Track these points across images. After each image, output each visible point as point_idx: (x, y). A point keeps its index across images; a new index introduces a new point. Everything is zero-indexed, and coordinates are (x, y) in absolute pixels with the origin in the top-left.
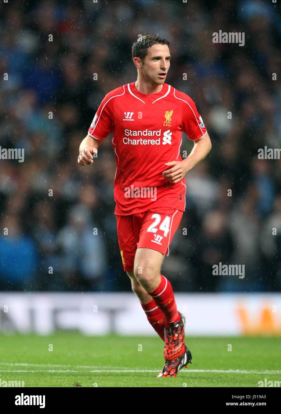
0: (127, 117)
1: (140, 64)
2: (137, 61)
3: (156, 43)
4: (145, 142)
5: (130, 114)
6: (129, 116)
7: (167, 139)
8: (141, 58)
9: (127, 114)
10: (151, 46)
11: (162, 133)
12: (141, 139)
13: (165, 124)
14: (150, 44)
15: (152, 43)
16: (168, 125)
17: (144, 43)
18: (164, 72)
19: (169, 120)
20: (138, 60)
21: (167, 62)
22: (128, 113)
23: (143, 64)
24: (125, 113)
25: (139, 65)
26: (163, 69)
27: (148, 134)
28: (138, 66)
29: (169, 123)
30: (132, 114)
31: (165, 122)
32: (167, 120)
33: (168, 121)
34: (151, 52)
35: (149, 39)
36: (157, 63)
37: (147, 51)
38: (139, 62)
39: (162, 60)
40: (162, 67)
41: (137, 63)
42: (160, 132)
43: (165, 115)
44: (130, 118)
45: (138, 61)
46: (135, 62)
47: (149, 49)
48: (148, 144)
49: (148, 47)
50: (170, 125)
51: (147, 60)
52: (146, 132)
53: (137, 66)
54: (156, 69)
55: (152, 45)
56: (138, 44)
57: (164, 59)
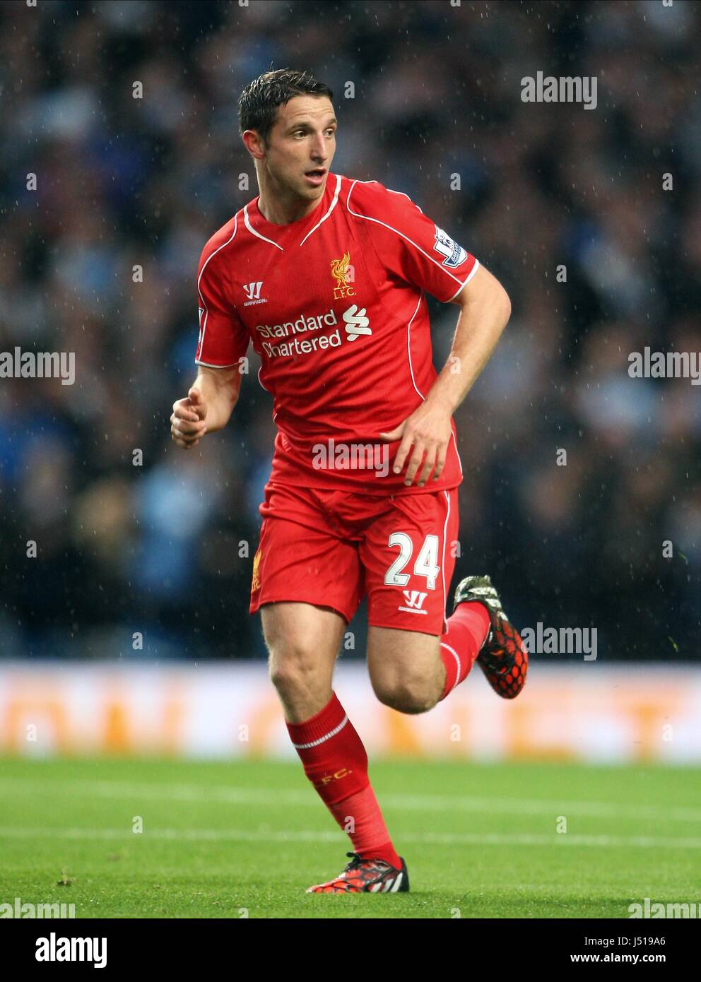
0: (250, 297)
1: (259, 145)
2: (251, 139)
3: (298, 94)
5: (255, 287)
8: (260, 133)
9: (248, 287)
10: (286, 101)
11: (339, 317)
13: (338, 292)
14: (282, 95)
15: (287, 93)
16: (346, 294)
17: (268, 94)
18: (321, 168)
20: (253, 136)
21: (328, 139)
22: (252, 285)
23: (267, 146)
24: (245, 287)
25: (258, 149)
26: (319, 160)
28: (254, 153)
29: (346, 289)
30: (259, 284)
31: (335, 289)
32: (339, 281)
33: (342, 284)
34: (284, 115)
35: (280, 82)
36: (302, 145)
37: (274, 114)
38: (255, 141)
39: (314, 136)
40: (315, 154)
41: (250, 144)
43: (333, 271)
44: (257, 296)
45: (253, 139)
46: (245, 143)
47: (282, 111)
49: (278, 104)
50: (350, 291)
51: (276, 137)
53: (252, 151)
54: (299, 161)
55: (290, 98)
56: (252, 94)
57: (320, 133)
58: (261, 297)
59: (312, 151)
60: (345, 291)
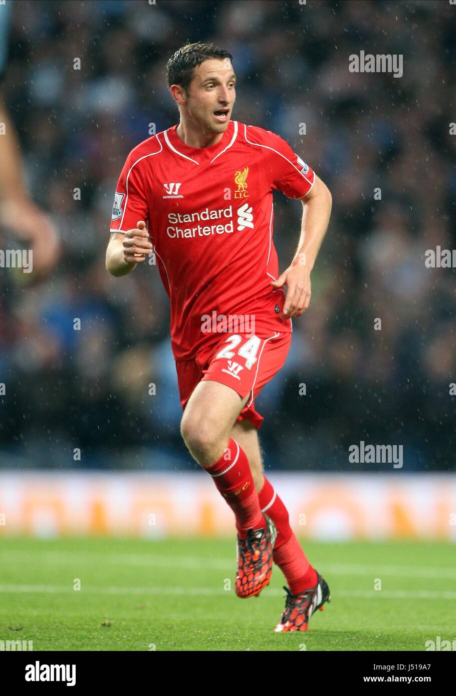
0: (170, 193)
1: (182, 96)
2: (176, 91)
3: (208, 58)
4: (207, 231)
5: (175, 187)
6: (174, 189)
7: (245, 219)
8: (183, 86)
9: (169, 186)
10: (200, 63)
11: (235, 211)
12: (199, 226)
13: (238, 194)
14: (197, 60)
15: (200, 58)
16: (243, 196)
17: (188, 59)
18: (226, 108)
19: (243, 187)
20: (178, 89)
21: (230, 89)
22: (172, 185)
23: (188, 96)
24: (166, 185)
25: (181, 98)
26: (224, 103)
27: (210, 217)
28: (179, 101)
29: (244, 192)
30: (178, 185)
31: (236, 192)
32: (239, 187)
33: (241, 189)
34: (199, 74)
35: (195, 51)
36: (212, 95)
37: (192, 73)
38: (179, 93)
39: (220, 87)
40: (222, 99)
41: (176, 94)
42: (230, 210)
43: (236, 179)
44: (176, 193)
45: (178, 91)
46: (172, 94)
47: (197, 69)
48: (213, 233)
49: (194, 66)
50: (246, 194)
51: (194, 88)
52: (207, 212)
53: (177, 99)
54: (210, 104)
55: (202, 61)
56: (176, 61)
57: (224, 85)
58: (179, 194)
59: (219, 97)
60: (243, 194)
